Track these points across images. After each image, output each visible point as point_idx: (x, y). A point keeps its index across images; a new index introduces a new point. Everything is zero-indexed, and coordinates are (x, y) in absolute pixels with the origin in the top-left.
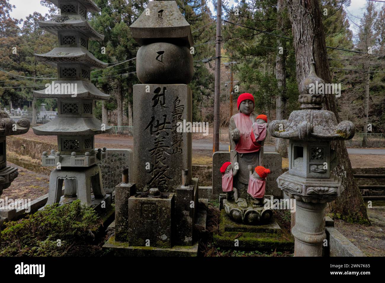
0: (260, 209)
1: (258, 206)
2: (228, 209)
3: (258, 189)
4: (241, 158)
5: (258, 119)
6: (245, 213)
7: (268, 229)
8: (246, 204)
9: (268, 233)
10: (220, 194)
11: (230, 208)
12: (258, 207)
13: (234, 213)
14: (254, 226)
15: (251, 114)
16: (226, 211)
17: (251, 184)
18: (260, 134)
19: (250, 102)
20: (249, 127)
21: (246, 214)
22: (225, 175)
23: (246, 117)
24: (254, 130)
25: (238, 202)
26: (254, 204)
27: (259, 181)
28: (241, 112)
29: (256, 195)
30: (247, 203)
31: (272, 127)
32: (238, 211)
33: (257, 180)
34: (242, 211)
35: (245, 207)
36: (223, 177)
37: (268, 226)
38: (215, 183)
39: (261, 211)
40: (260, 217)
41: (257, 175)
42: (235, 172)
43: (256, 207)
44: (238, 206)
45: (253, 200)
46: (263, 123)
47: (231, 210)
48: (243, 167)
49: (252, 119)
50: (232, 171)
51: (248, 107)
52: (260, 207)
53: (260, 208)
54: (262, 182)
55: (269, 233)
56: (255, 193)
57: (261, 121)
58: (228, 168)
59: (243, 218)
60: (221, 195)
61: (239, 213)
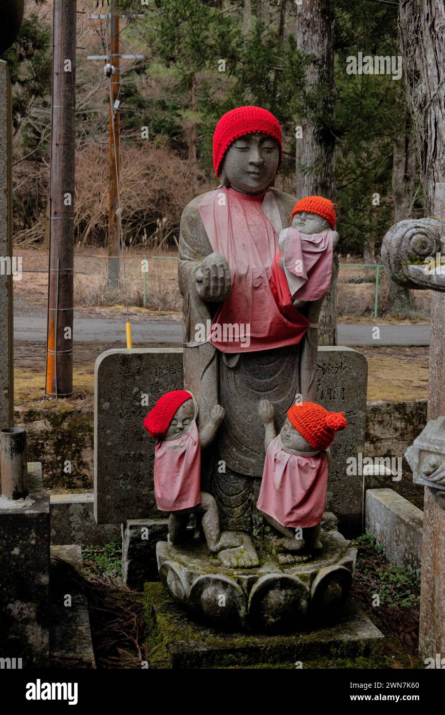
0: (306, 569)
1: (298, 558)
2: (183, 578)
3: (300, 493)
4: (231, 374)
5: (300, 212)
6: (254, 589)
7: (337, 644)
8: (254, 556)
9: (337, 656)
10: (130, 523)
11: (191, 576)
12: (300, 562)
13: (208, 593)
14: (286, 639)
15: (268, 194)
16: (173, 588)
17: (274, 475)
18: (311, 273)
19: (267, 144)
20: (261, 246)
21: (256, 594)
22: (169, 444)
23: (250, 206)
24: (288, 260)
25: (222, 548)
26: (286, 552)
27: (304, 461)
28: (228, 185)
29: (293, 518)
30: (257, 549)
31: (399, 246)
32: (225, 585)
33: (296, 458)
34: (239, 582)
35: (251, 567)
36: (158, 454)
37: (338, 631)
38: (107, 478)
39: (314, 575)
40: (309, 600)
41: (296, 438)
42: (208, 429)
43: (293, 564)
44: (220, 564)
45: (280, 535)
46: (318, 231)
47: (195, 581)
48: (240, 407)
49: (273, 213)
50: (198, 425)
51: (260, 166)
52: (306, 562)
53: (308, 566)
54: (315, 464)
55: (342, 656)
56: (288, 508)
57: (313, 223)
58: (180, 413)
59: (242, 612)
60: (131, 527)
61: (229, 590)
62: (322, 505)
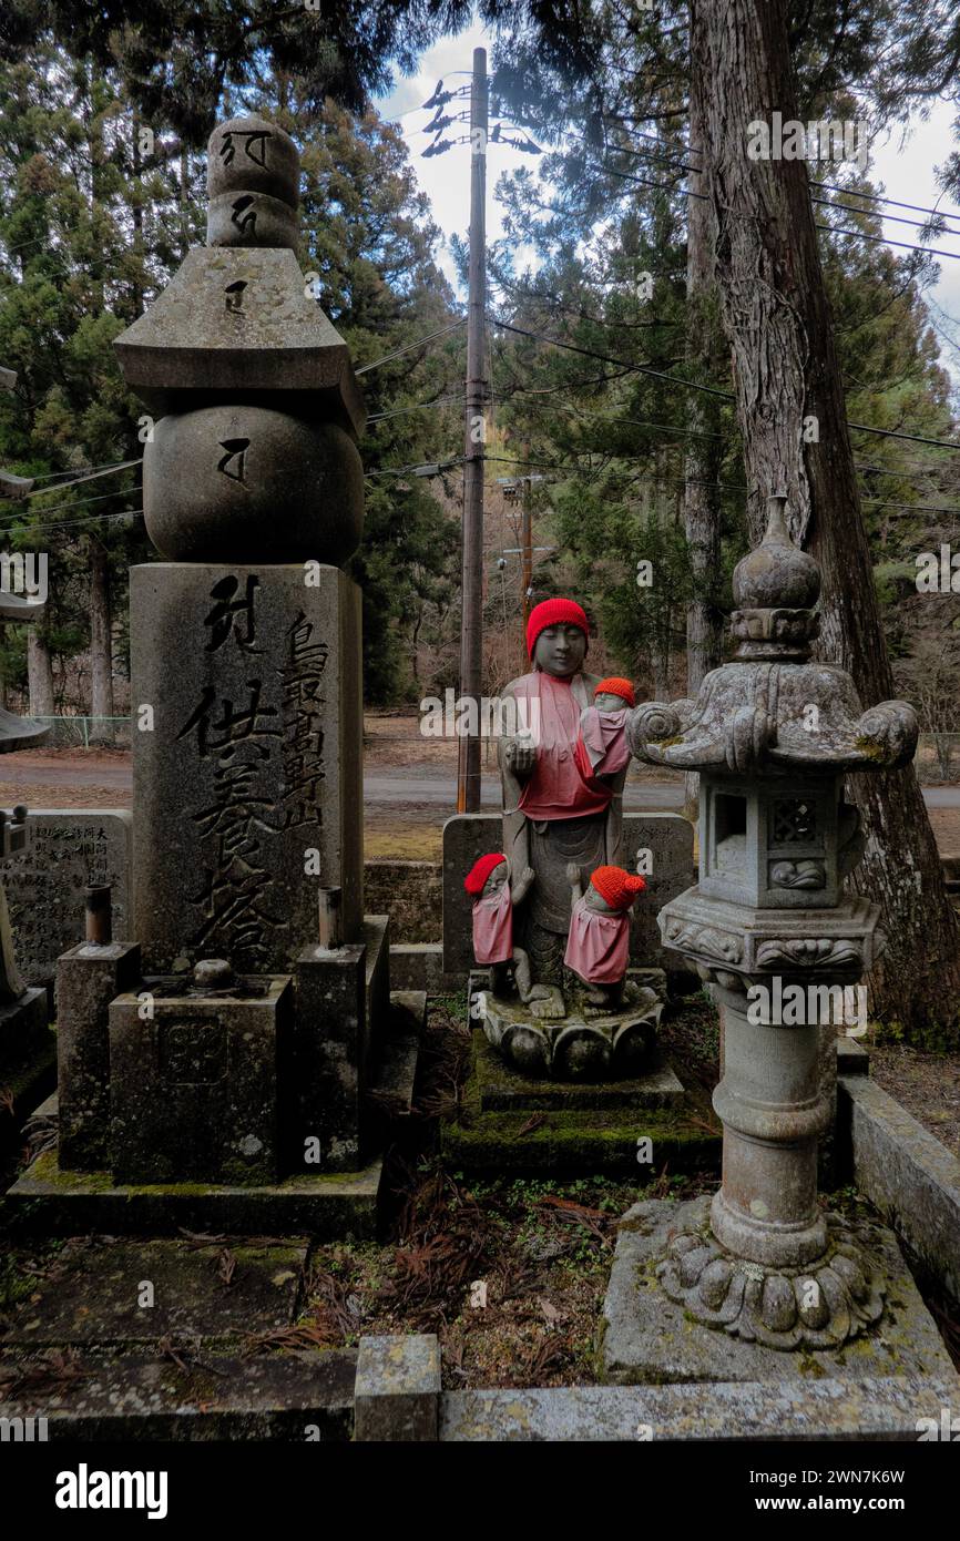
0: (609, 1022)
1: (602, 1012)
2: (496, 1027)
3: (602, 951)
4: (540, 840)
5: (600, 693)
6: (558, 1040)
7: (638, 1095)
8: (561, 1008)
9: (638, 1107)
10: (473, 972)
11: (502, 1024)
12: (604, 1016)
13: (517, 1041)
14: (589, 1087)
15: (576, 677)
16: (489, 1034)
17: (578, 933)
18: (609, 748)
19: (572, 632)
20: (568, 723)
21: (560, 1044)
22: (485, 902)
23: (558, 686)
24: (588, 736)
25: (533, 1000)
26: (591, 1005)
27: (605, 921)
28: (540, 669)
29: (596, 974)
30: (566, 1002)
31: (638, 727)
32: (532, 1034)
33: (598, 918)
34: (545, 1032)
35: (558, 1018)
36: (475, 912)
37: (641, 1083)
38: (452, 931)
39: (616, 1029)
40: (611, 1052)
41: (597, 899)
42: (520, 889)
43: (597, 1017)
44: (530, 1015)
45: (587, 990)
46: (618, 710)
47: (506, 1030)
48: (549, 868)
49: (580, 692)
50: (510, 885)
51: (566, 651)
52: (610, 1015)
53: (612, 1019)
54: (616, 924)
55: (643, 1107)
56: (590, 965)
57: (612, 702)
58: (494, 875)
59: (548, 1060)
60: (473, 977)
61: (535, 1039)
62: (624, 962)
